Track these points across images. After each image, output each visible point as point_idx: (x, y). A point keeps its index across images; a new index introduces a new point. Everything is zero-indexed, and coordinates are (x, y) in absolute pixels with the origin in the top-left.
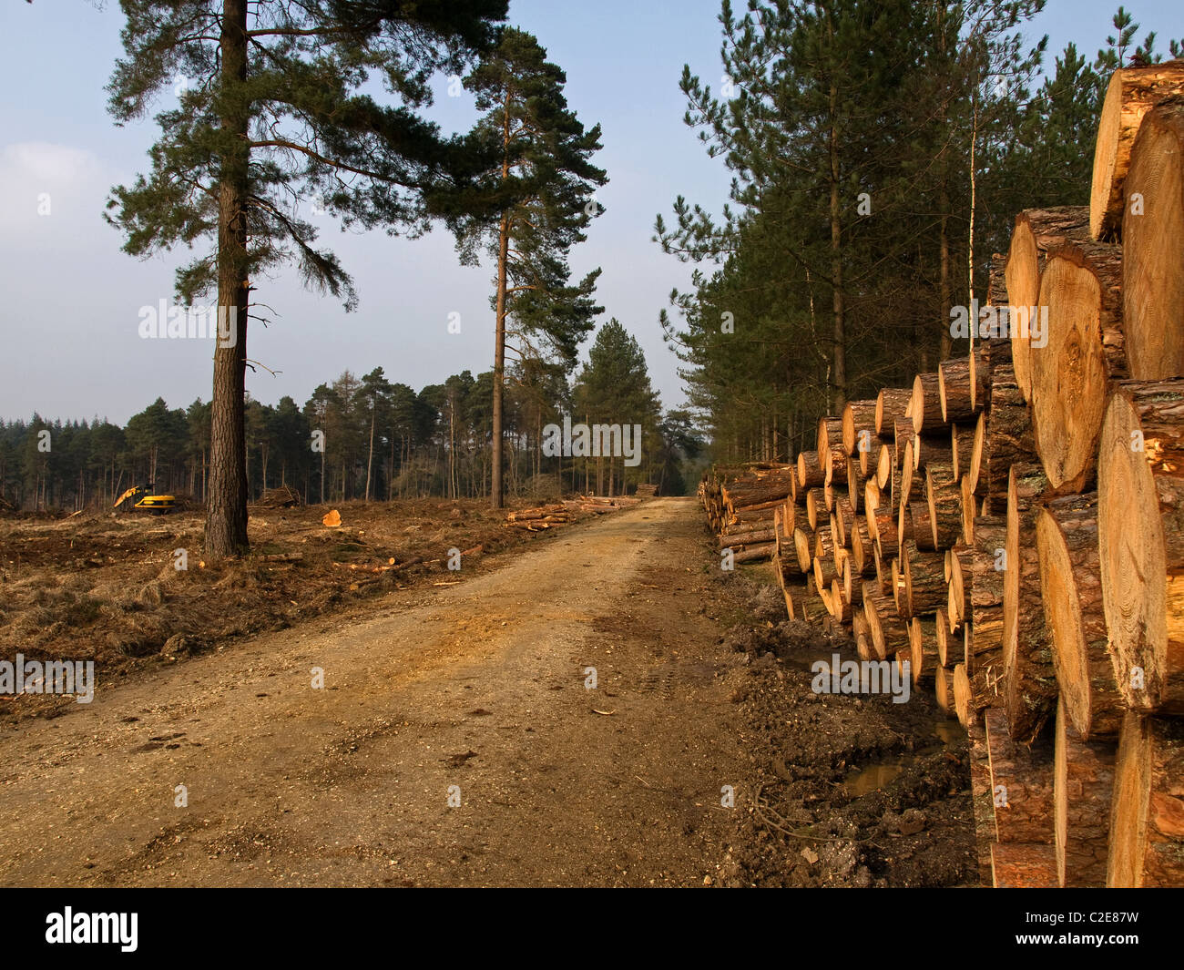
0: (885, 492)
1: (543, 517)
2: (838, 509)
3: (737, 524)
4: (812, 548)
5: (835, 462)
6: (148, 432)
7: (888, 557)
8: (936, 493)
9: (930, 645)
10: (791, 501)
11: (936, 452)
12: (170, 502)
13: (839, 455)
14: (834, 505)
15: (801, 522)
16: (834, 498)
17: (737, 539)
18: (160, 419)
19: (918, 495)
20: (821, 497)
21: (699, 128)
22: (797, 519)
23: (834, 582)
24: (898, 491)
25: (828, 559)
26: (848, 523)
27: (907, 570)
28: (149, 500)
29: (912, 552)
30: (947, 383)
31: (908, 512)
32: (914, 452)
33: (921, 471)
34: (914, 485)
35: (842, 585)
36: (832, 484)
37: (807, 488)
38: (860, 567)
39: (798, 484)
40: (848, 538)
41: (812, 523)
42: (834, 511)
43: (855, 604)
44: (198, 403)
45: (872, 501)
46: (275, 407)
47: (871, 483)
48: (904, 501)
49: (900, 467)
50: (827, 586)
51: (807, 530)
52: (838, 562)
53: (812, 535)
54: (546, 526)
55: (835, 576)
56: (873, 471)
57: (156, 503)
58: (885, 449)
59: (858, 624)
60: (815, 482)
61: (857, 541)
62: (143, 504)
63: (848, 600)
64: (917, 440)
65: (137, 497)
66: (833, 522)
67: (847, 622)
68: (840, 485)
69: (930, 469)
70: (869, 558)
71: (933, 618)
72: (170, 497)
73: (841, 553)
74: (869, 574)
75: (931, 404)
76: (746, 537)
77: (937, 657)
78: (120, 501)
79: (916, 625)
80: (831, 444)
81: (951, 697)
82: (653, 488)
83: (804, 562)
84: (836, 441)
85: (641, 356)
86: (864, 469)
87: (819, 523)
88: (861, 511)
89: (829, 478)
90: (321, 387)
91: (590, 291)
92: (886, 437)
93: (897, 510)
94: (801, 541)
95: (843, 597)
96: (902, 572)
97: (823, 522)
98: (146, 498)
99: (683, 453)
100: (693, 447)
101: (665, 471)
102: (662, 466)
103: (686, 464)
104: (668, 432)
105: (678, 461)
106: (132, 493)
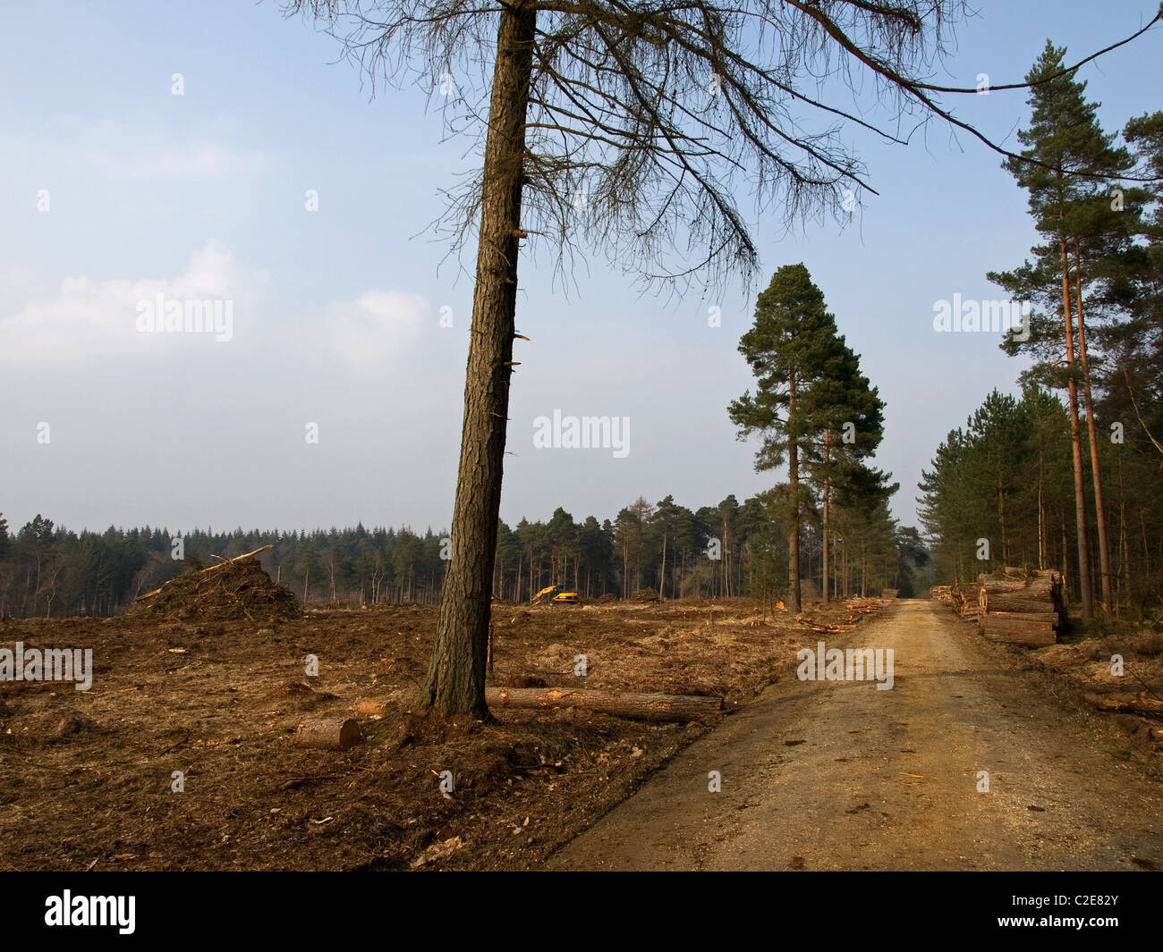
1: (866, 606)
12: (576, 597)
28: (563, 596)
54: (868, 611)
57: (568, 598)
62: (559, 598)
65: (554, 593)
72: (576, 595)
78: (539, 595)
82: (896, 592)
90: (623, 510)
98: (560, 594)
99: (911, 563)
100: (922, 557)
101: (898, 577)
102: (897, 574)
103: (917, 572)
104: (900, 545)
105: (908, 569)
106: (549, 591)
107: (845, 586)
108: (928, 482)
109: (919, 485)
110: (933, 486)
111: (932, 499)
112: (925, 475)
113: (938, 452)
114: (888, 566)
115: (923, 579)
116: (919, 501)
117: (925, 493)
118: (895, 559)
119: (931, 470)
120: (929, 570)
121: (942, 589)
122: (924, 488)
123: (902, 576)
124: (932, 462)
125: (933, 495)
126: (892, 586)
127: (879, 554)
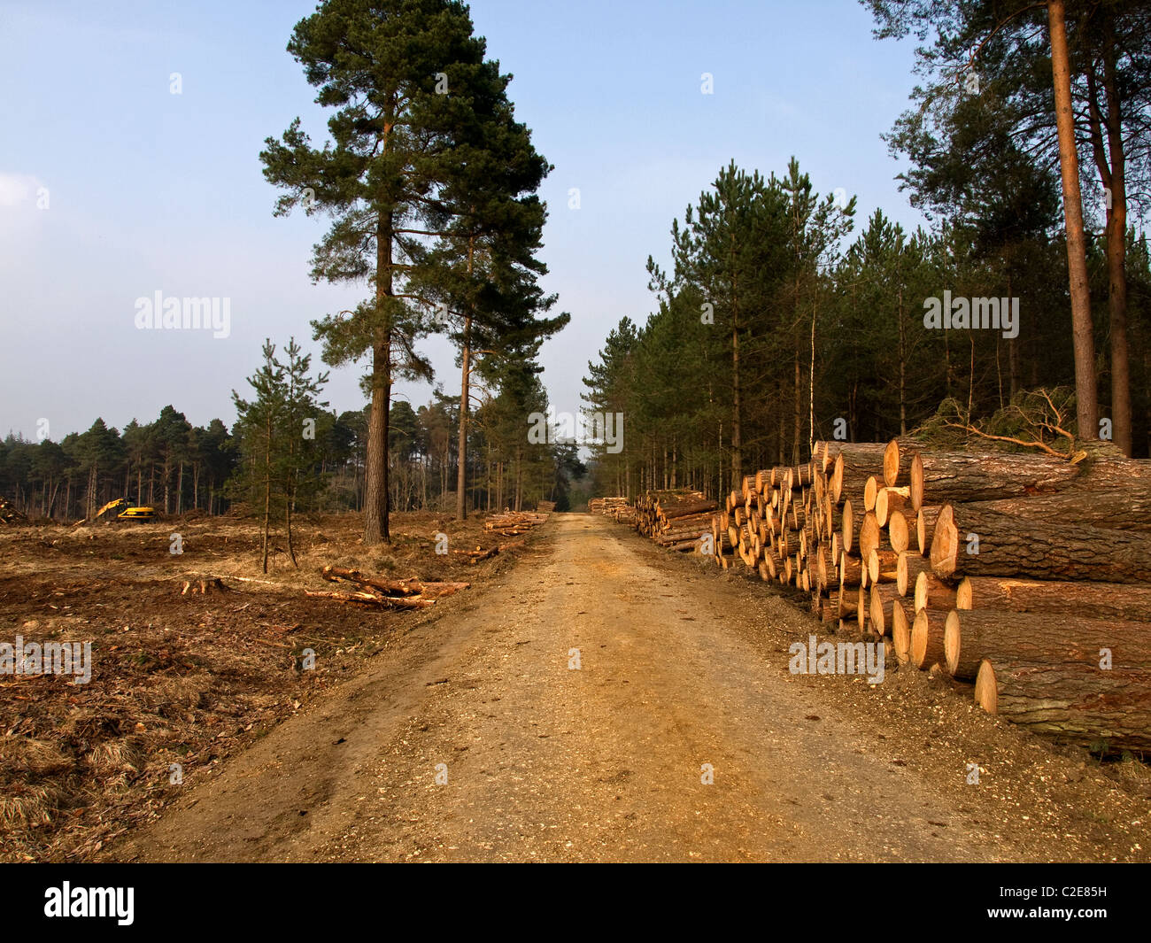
0: (776, 509)
1: (513, 525)
2: (753, 516)
3: (671, 528)
4: (738, 535)
5: (752, 496)
6: (95, 450)
7: (777, 536)
8: (797, 510)
9: (794, 566)
10: (726, 514)
11: (797, 495)
12: (150, 513)
13: (754, 493)
14: (751, 515)
15: (732, 523)
16: (751, 512)
17: (672, 538)
18: (105, 438)
19: (790, 510)
20: (743, 512)
21: (656, 293)
22: (729, 522)
23: (751, 550)
24: (782, 509)
25: (747, 539)
26: (758, 523)
27: (786, 538)
28: (132, 511)
29: (788, 531)
30: (801, 473)
31: (786, 516)
32: (789, 495)
33: (792, 502)
34: (789, 507)
35: (754, 550)
36: (750, 506)
37: (736, 507)
38: (764, 541)
39: (731, 505)
40: (758, 529)
41: (738, 524)
42: (751, 518)
43: (762, 558)
44: (134, 424)
45: (769, 513)
46: (206, 429)
47: (769, 505)
48: (784, 512)
49: (783, 500)
50: (747, 552)
51: (735, 526)
52: (752, 540)
53: (738, 529)
54: (515, 532)
55: (751, 547)
56: (770, 500)
57: (138, 513)
58: (775, 492)
59: (762, 567)
60: (741, 504)
61: (763, 530)
62: (126, 514)
63: (758, 556)
64: (790, 491)
65: (119, 509)
66: (749, 523)
67: (756, 567)
68: (754, 506)
69: (794, 501)
70: (768, 537)
71: (795, 556)
72: (151, 509)
73: (753, 536)
74: (767, 544)
75: (795, 479)
76: (677, 537)
77: (797, 570)
78: (102, 512)
79: (789, 560)
80: (750, 488)
81: (802, 583)
82: (552, 505)
83: (734, 542)
84: (752, 487)
85: (544, 392)
86: (766, 500)
87: (742, 524)
88: (764, 517)
89: (749, 503)
91: (534, 356)
92: (777, 487)
93: (781, 516)
94: (732, 532)
95: (755, 556)
96: (783, 540)
97: (744, 523)
98: (129, 510)
99: (569, 475)
100: (579, 470)
101: (555, 490)
102: (554, 486)
103: (573, 484)
104: (558, 456)
105: (566, 482)
106: (114, 505)
107: (499, 499)
108: (595, 375)
109: (584, 380)
110: (600, 381)
111: (598, 396)
112: (591, 368)
113: (607, 341)
114: (545, 476)
115: (578, 492)
116: (583, 397)
117: (591, 390)
118: (552, 470)
119: (599, 362)
120: (586, 483)
121: (607, 501)
122: (590, 383)
123: (559, 488)
124: (600, 353)
125: (598, 391)
126: (548, 498)
127: (535, 462)
